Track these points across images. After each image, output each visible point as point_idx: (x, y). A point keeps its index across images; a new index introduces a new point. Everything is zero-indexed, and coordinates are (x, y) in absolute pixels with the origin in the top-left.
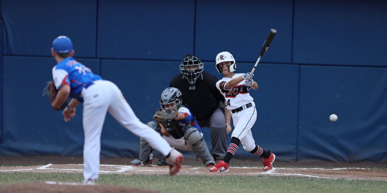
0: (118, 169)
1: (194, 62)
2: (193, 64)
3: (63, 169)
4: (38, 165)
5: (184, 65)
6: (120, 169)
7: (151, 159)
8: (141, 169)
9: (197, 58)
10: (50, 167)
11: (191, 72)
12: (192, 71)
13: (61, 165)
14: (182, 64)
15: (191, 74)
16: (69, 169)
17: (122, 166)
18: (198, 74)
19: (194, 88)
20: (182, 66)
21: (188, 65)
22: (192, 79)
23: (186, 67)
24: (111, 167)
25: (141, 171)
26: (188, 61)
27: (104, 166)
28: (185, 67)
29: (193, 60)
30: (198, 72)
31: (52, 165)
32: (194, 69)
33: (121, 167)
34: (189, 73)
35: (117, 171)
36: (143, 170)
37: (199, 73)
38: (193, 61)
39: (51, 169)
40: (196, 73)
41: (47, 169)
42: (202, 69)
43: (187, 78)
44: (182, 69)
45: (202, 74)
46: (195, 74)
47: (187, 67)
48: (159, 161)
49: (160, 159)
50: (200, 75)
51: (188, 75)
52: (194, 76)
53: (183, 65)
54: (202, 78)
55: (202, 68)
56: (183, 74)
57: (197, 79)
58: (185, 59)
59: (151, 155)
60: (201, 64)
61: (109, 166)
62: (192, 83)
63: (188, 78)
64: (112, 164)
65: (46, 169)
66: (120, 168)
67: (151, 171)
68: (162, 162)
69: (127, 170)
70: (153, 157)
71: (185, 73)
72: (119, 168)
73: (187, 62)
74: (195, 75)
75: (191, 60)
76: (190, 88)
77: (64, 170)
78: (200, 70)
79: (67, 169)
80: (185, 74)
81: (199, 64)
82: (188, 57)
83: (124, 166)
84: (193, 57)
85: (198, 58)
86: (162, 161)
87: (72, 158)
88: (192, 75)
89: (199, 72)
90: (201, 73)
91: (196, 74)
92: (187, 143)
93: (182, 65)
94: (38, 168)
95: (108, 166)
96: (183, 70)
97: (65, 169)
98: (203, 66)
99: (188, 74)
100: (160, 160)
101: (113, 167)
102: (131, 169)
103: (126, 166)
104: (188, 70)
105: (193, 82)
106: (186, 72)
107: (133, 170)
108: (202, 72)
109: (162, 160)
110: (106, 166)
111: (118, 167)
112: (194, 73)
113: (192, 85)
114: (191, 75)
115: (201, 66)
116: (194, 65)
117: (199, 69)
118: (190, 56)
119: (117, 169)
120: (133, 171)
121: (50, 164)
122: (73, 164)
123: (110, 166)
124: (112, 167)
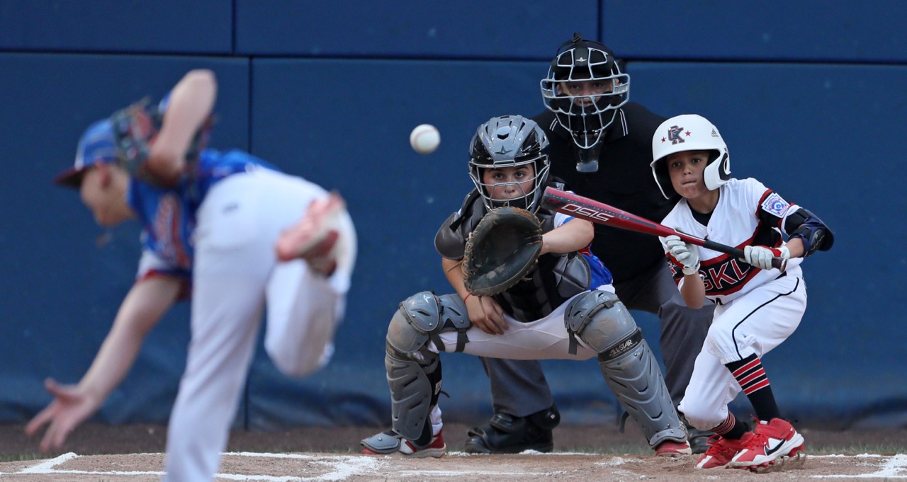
0: (325, 467)
1: (592, 67)
2: (590, 77)
3: (119, 473)
4: (24, 459)
5: (556, 78)
6: (331, 469)
7: (437, 427)
8: (409, 469)
9: (605, 54)
10: (68, 465)
11: (583, 106)
12: (585, 103)
13: (110, 456)
14: (551, 78)
15: (584, 114)
16: (138, 473)
17: (338, 457)
18: (607, 115)
19: (594, 165)
20: (549, 85)
21: (570, 79)
22: (585, 131)
23: (564, 85)
24: (297, 460)
25: (411, 473)
26: (572, 66)
27: (272, 459)
28: (561, 88)
29: (591, 62)
30: (609, 107)
31: (76, 456)
32: (593, 96)
33: (336, 460)
34: (577, 109)
35: (319, 474)
36: (418, 473)
37: (612, 111)
38: (590, 65)
39: (74, 471)
40: (600, 109)
41: (57, 471)
42: (625, 94)
43: (569, 130)
44: (550, 94)
45: (622, 113)
46: (598, 111)
47: (570, 85)
48: (471, 435)
49: (476, 429)
50: (618, 116)
51: (572, 117)
52: (594, 122)
53: (553, 80)
54: (626, 132)
55: (623, 91)
56: (554, 113)
57: (604, 131)
58: (559, 57)
59: (437, 412)
60: (620, 75)
61: (288, 459)
62: (586, 147)
63: (572, 129)
64: (301, 449)
65: (53, 471)
66: (330, 463)
67: (447, 473)
68: (482, 439)
69: (356, 473)
70: (446, 419)
71: (560, 110)
72: (326, 463)
73: (570, 68)
74: (597, 115)
75: (581, 60)
76: (579, 167)
77: (120, 476)
78: (616, 99)
79: (134, 473)
80: (560, 114)
81: (613, 76)
82: (572, 50)
83: (344, 457)
84: (590, 49)
85: (610, 54)
86: (484, 436)
87: (151, 431)
88: (586, 117)
89: (613, 105)
90: (619, 109)
91: (602, 113)
92: (577, 342)
93: (548, 80)
94: (25, 471)
95: (284, 459)
96: (554, 97)
97: (126, 473)
98: (628, 83)
99: (570, 113)
100: (473, 431)
101: (306, 461)
102: (372, 466)
103: (353, 458)
104: (572, 97)
105: (589, 145)
106: (565, 104)
107: (381, 470)
108: (621, 107)
109: (481, 433)
110: (279, 459)
111: (322, 462)
112: (595, 110)
113: (587, 156)
114: (582, 117)
115: (621, 85)
116: (592, 78)
117: (614, 93)
118: (580, 44)
119: (320, 467)
120: (379, 474)
121: (69, 456)
122: (155, 452)
123: (293, 459)
124: (302, 460)
